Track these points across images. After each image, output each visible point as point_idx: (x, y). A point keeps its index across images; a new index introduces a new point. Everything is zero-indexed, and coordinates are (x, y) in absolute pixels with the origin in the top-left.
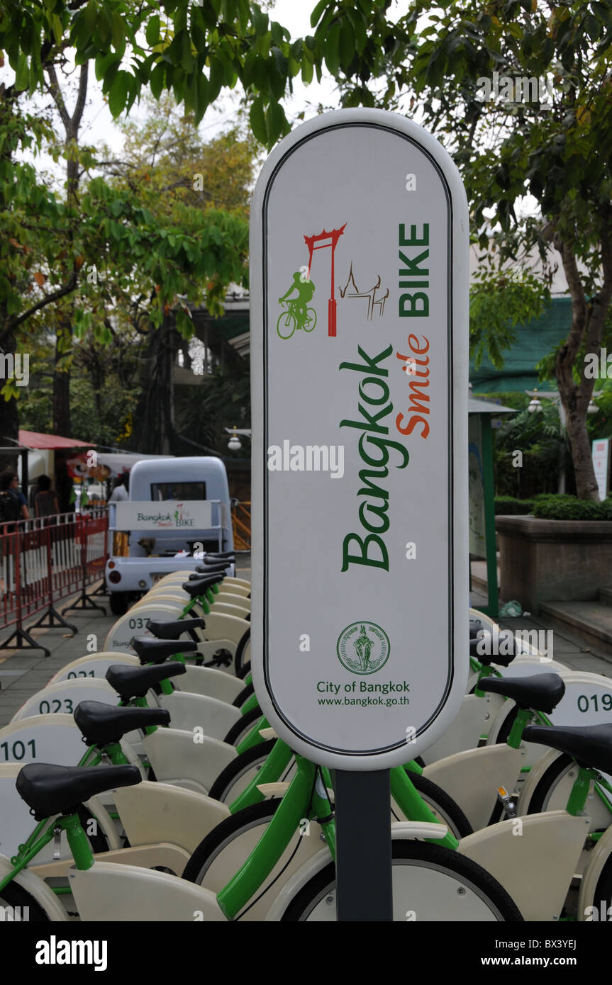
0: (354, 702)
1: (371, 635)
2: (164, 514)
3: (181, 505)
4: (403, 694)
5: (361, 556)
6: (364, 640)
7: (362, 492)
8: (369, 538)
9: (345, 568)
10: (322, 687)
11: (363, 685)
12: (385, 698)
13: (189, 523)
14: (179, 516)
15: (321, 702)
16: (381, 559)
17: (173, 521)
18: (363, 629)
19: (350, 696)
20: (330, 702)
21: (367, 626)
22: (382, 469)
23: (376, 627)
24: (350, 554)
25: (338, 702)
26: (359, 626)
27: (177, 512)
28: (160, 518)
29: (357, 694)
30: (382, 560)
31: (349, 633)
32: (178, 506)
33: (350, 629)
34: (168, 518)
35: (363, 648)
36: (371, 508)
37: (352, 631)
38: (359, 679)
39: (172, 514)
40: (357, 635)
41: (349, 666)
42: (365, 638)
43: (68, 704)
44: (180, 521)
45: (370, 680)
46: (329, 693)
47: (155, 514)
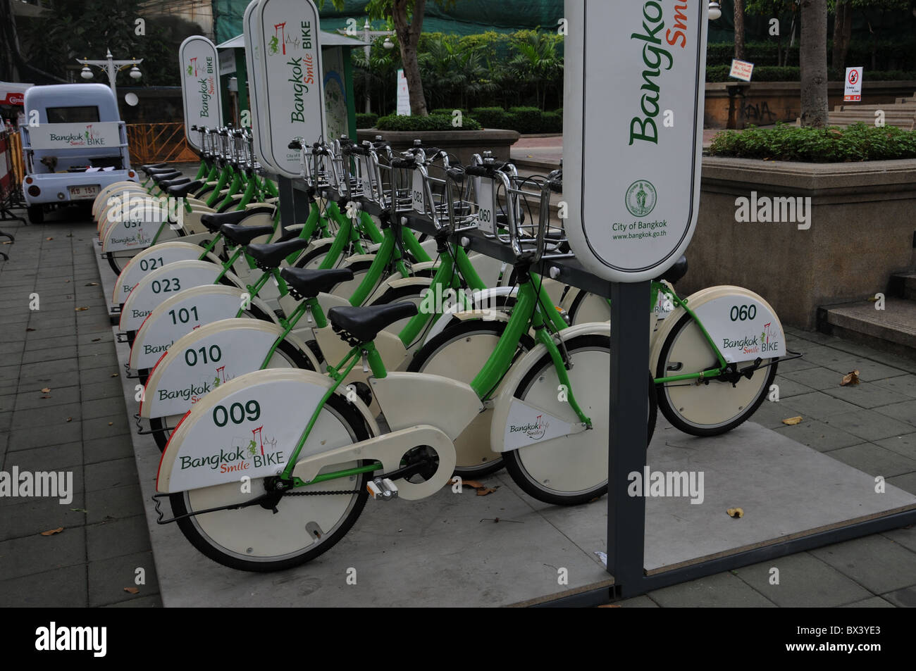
0: (634, 236)
1: (646, 190)
2: (76, 134)
3: (91, 126)
4: (663, 228)
5: (641, 133)
6: (642, 193)
7: (644, 87)
8: (647, 121)
9: (631, 143)
10: (616, 227)
11: (640, 224)
12: (652, 232)
13: (99, 141)
14: (89, 136)
15: (615, 238)
16: (653, 135)
17: (85, 140)
18: (641, 185)
19: (634, 232)
20: (620, 237)
21: (643, 183)
22: (656, 70)
23: (649, 184)
24: (634, 132)
25: (625, 237)
26: (638, 183)
27: (87, 133)
28: (72, 138)
29: (637, 231)
30: (654, 137)
31: (633, 189)
32: (88, 127)
33: (633, 186)
34: (80, 138)
35: (641, 198)
36: (649, 99)
37: (635, 187)
38: (638, 220)
39: (83, 134)
40: (637, 190)
41: (633, 212)
42: (642, 191)
43: (176, 282)
44: (90, 141)
45: (644, 220)
46: (620, 233)
47: (67, 134)
